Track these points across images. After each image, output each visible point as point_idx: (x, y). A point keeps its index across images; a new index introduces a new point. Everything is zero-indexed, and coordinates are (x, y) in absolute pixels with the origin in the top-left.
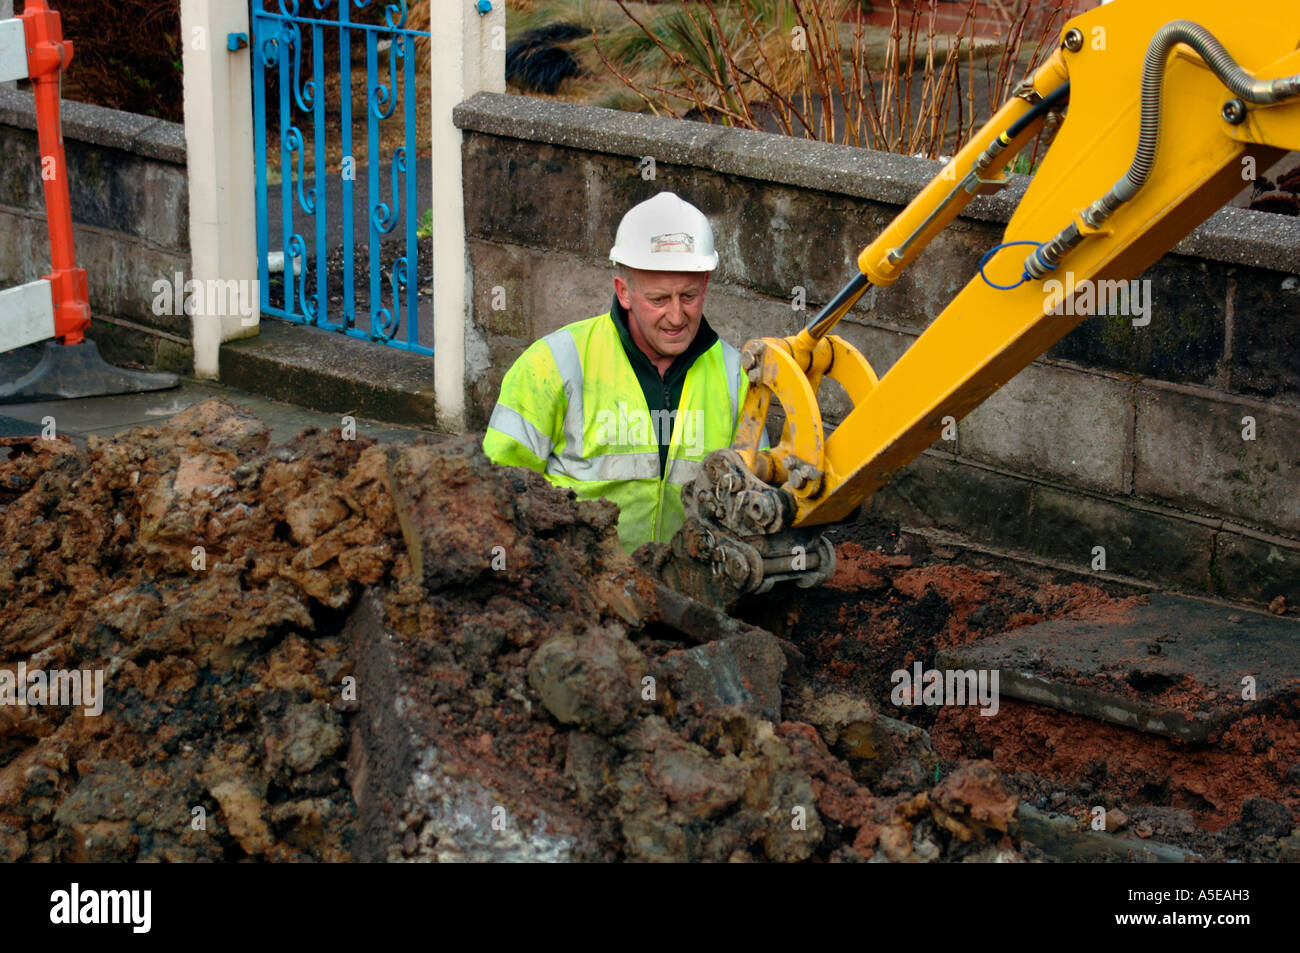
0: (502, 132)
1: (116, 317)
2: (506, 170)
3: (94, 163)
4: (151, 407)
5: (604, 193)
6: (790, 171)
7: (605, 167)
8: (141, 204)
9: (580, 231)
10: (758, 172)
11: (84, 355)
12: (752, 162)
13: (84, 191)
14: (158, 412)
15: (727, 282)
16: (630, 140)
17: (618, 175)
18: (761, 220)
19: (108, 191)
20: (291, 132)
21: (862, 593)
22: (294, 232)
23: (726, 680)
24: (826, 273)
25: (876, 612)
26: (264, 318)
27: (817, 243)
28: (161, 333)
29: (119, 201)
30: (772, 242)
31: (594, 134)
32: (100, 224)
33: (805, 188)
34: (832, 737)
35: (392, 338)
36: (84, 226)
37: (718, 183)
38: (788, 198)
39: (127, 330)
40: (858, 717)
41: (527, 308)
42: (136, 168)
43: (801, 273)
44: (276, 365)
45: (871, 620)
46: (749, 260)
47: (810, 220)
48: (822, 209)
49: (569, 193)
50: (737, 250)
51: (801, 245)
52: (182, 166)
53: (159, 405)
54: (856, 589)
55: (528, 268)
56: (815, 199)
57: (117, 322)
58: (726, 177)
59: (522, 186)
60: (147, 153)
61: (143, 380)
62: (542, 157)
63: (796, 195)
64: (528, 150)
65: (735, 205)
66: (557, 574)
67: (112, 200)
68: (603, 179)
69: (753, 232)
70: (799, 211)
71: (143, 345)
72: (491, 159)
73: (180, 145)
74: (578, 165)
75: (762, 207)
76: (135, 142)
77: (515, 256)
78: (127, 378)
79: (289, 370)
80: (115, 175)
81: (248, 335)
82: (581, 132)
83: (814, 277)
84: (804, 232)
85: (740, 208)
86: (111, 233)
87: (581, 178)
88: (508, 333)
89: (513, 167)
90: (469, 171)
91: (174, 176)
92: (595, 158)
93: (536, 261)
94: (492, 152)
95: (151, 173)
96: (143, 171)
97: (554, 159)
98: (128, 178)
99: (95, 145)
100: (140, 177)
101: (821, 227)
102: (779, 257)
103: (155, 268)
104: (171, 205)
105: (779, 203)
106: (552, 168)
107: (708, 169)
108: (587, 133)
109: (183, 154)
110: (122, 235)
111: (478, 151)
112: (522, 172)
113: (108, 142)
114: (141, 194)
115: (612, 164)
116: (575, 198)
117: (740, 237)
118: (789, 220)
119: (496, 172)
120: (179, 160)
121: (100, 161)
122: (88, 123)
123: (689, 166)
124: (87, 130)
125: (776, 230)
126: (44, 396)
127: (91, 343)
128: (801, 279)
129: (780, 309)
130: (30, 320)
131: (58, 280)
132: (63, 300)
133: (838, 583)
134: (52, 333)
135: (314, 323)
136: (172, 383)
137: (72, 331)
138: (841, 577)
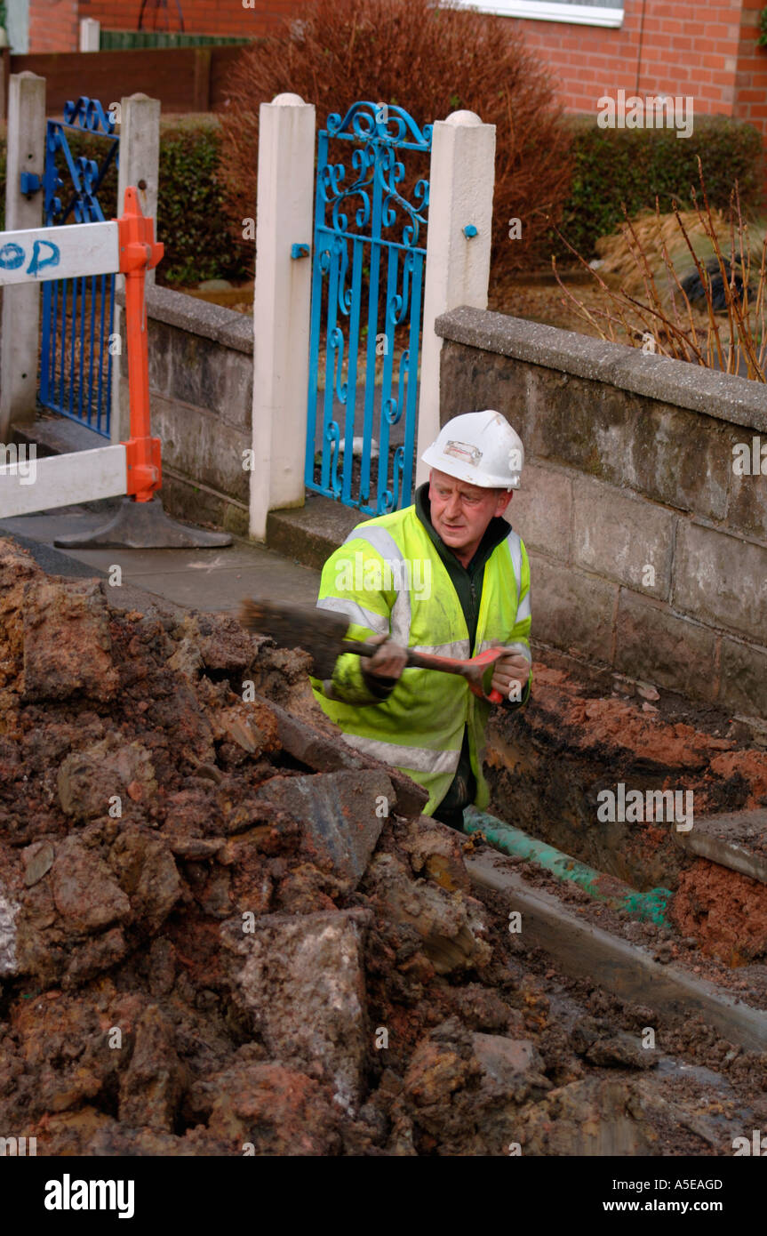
0: (468, 342)
1: (200, 482)
2: (470, 375)
3: (193, 349)
4: (195, 561)
5: (539, 400)
6: (670, 391)
7: (541, 378)
8: (223, 387)
10: (646, 390)
11: (151, 512)
12: (643, 381)
13: (185, 373)
14: (199, 566)
15: (624, 486)
16: (557, 354)
17: (549, 385)
18: (649, 433)
19: (200, 373)
20: (334, 332)
21: (682, 770)
22: (333, 419)
23: (324, 806)
24: (693, 483)
26: (309, 493)
27: (688, 456)
28: (230, 499)
29: (207, 382)
30: (656, 453)
31: (532, 348)
32: (194, 403)
33: (679, 407)
34: (418, 865)
36: (183, 403)
37: (621, 398)
38: (670, 415)
39: (207, 494)
40: (437, 850)
42: (221, 355)
43: (675, 482)
44: (304, 532)
46: (639, 468)
47: (684, 435)
48: (694, 427)
49: (514, 398)
50: (630, 457)
51: (677, 457)
52: (250, 355)
53: (203, 560)
54: (680, 765)
56: (690, 417)
57: (201, 487)
58: (626, 392)
59: (481, 390)
60: (227, 343)
61: (199, 537)
62: (496, 366)
63: (676, 412)
64: (487, 359)
65: (632, 418)
66: (181, 701)
67: (203, 382)
68: (538, 388)
69: (642, 443)
70: (677, 428)
71: (216, 508)
72: (460, 365)
73: (249, 337)
74: (522, 374)
75: (651, 421)
76: (220, 333)
78: (186, 535)
79: (313, 538)
80: (206, 360)
81: (294, 504)
82: (524, 346)
83: (684, 487)
84: (680, 446)
85: (635, 421)
86: (201, 410)
87: (523, 386)
89: (475, 373)
90: (445, 374)
91: (245, 363)
92: (535, 369)
94: (462, 358)
95: (231, 360)
96: (226, 358)
97: (505, 368)
98: (215, 363)
99: (193, 334)
100: (223, 363)
101: (692, 442)
102: (660, 466)
103: (229, 442)
104: (243, 389)
105: (663, 418)
106: (504, 376)
107: (611, 384)
108: (528, 346)
109: (251, 345)
110: (208, 412)
111: (452, 357)
112: (481, 378)
113: (202, 332)
114: (223, 378)
115: (546, 375)
116: (518, 403)
117: (634, 447)
118: (670, 435)
119: (463, 377)
120: (247, 350)
121: (197, 348)
122: (190, 315)
123: (598, 381)
124: (188, 320)
125: (659, 442)
126: (116, 544)
127: (159, 502)
128: (674, 487)
129: (660, 513)
130: (104, 478)
131: (135, 445)
132: (136, 463)
133: (665, 759)
134: (124, 491)
135: (339, 499)
136: (224, 543)
137: (142, 490)
138: (667, 753)
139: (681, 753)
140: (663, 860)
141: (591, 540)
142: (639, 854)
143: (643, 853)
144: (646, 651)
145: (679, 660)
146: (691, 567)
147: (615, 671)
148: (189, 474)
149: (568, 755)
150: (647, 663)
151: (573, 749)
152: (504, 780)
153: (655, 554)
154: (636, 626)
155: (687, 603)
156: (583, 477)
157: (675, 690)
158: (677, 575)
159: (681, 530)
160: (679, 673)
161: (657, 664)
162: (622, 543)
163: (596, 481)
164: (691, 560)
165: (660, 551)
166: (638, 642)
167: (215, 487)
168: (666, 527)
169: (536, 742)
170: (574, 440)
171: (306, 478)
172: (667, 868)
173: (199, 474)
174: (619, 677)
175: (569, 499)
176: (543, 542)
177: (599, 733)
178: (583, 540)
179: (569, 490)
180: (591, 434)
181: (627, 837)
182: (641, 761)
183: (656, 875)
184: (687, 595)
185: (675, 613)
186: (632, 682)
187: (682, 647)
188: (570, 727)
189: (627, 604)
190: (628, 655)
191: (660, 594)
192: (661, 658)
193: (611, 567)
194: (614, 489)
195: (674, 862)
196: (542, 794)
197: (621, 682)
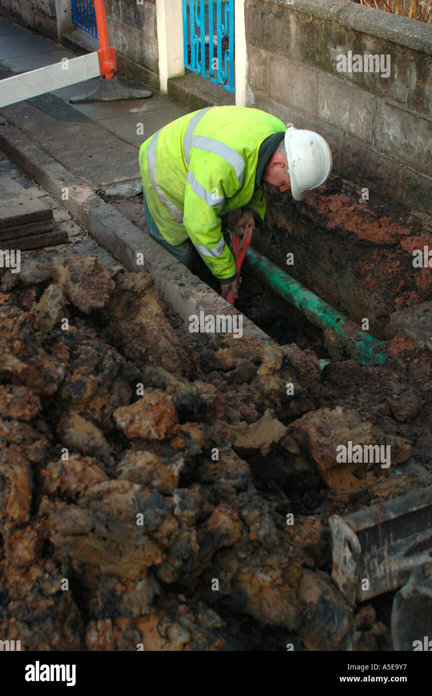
1: (138, 63)
2: (260, 16)
4: (134, 108)
5: (297, 30)
6: (372, 28)
7: (298, 17)
8: (144, 18)
9: (288, 47)
10: (358, 27)
11: (112, 83)
12: (357, 22)
13: (127, 11)
14: (134, 110)
15: (345, 79)
16: (307, 5)
17: (302, 22)
18: (360, 51)
21: (384, 246)
22: (195, 34)
24: (387, 81)
25: (390, 256)
26: (186, 70)
28: (151, 72)
32: (132, 25)
33: (378, 37)
35: (225, 84)
36: (128, 26)
37: (343, 30)
38: (372, 41)
39: (141, 69)
41: (268, 80)
43: (376, 80)
44: (184, 91)
45: (387, 260)
48: (387, 49)
49: (284, 28)
52: (154, 3)
53: (137, 106)
54: (383, 243)
55: (269, 61)
56: (384, 43)
57: (139, 66)
58: (346, 27)
59: (266, 24)
61: (136, 93)
62: (274, 10)
63: (376, 40)
64: (269, 7)
65: (350, 43)
67: (135, 16)
68: (297, 23)
70: (376, 49)
71: (145, 76)
72: (254, 10)
74: (287, 16)
75: (360, 44)
77: (264, 55)
78: (131, 92)
79: (189, 94)
80: (135, 5)
81: (180, 76)
83: (381, 83)
85: (351, 44)
86: (136, 29)
87: (288, 22)
88: (261, 90)
89: (263, 14)
90: (247, 14)
91: (152, 7)
92: (294, 13)
93: (272, 58)
94: (255, 6)
95: (146, 5)
96: (144, 5)
97: (278, 12)
98: (139, 7)
100: (143, 7)
103: (148, 45)
104: (152, 20)
105: (368, 43)
106: (278, 17)
107: (338, 23)
110: (139, 30)
111: (250, 5)
112: (266, 17)
114: (143, 14)
115: (301, 16)
116: (286, 31)
118: (372, 53)
119: (256, 16)
123: (330, 21)
126: (97, 100)
127: (116, 78)
128: (375, 83)
129: (366, 95)
130: (88, 70)
131: (102, 52)
132: (104, 60)
133: (376, 239)
134: (99, 74)
135: (200, 74)
136: (148, 95)
137: (108, 73)
138: (376, 236)
139: (383, 236)
140: (376, 298)
141: (328, 107)
142: (362, 293)
143: (364, 292)
144: (359, 169)
145: (378, 176)
146: (385, 127)
147: (343, 177)
148: (132, 59)
149: (321, 231)
150: (360, 175)
151: (324, 229)
152: (287, 237)
153: (364, 117)
154: (354, 155)
155: (383, 147)
156: (323, 73)
157: (376, 192)
158: (377, 130)
159: (379, 106)
160: (378, 183)
161: (366, 176)
162: (345, 110)
163: (330, 75)
164: (385, 123)
165: (368, 117)
166: (355, 163)
167: (144, 66)
168: (370, 104)
169: (303, 221)
170: (317, 52)
171: (185, 62)
172: (378, 303)
173: (137, 60)
174: (345, 182)
175: (315, 83)
176: (302, 106)
177: (338, 221)
178: (323, 107)
179: (315, 80)
180: (327, 50)
181: (355, 282)
182: (362, 240)
183: (372, 306)
184: (383, 142)
185: (376, 151)
186: (353, 185)
187: (380, 169)
188: (321, 215)
189: (348, 143)
190: (350, 169)
191: (367, 139)
192: (368, 173)
193: (339, 122)
194: (340, 80)
195: (382, 299)
196: (307, 249)
197: (346, 184)
